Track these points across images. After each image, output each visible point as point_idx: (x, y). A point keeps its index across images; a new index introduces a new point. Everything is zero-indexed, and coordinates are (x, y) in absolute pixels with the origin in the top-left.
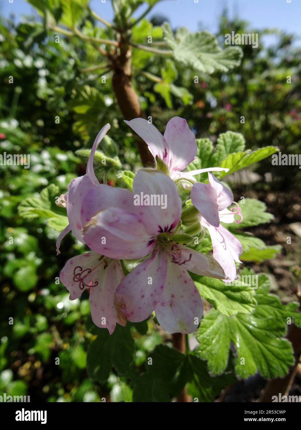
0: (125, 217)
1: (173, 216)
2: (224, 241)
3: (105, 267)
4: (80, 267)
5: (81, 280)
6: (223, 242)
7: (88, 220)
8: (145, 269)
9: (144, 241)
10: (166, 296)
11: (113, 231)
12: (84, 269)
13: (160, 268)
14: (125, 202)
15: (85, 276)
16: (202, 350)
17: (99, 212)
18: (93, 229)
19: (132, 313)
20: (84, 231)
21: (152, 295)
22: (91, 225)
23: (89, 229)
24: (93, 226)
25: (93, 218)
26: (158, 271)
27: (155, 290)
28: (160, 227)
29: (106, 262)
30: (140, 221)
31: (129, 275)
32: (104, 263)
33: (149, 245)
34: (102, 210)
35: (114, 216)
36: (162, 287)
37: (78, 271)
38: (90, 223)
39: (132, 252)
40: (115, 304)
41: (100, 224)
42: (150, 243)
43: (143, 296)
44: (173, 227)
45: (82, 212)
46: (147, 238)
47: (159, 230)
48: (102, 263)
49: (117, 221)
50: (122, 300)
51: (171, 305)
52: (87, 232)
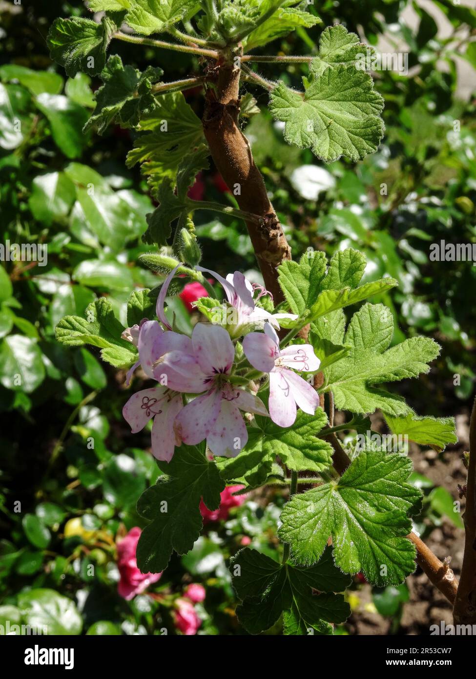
0: (186, 359)
1: (226, 360)
2: (288, 388)
3: (169, 401)
4: (147, 397)
5: (148, 407)
6: (286, 389)
7: (157, 359)
8: (200, 402)
9: (201, 379)
10: (218, 428)
11: (176, 369)
12: (150, 399)
13: (215, 404)
14: (186, 347)
15: (152, 405)
16: (286, 532)
17: (166, 353)
18: (161, 366)
19: (187, 437)
20: (154, 367)
21: (205, 425)
22: (159, 362)
23: (158, 366)
24: (161, 364)
25: (161, 357)
26: (213, 406)
27: (209, 421)
28: (214, 368)
29: (170, 397)
30: (197, 362)
31: (186, 406)
32: (168, 397)
33: (205, 383)
34: (167, 351)
35: (176, 357)
36: (215, 420)
37: (146, 401)
38: (159, 361)
39: (190, 387)
40: (174, 428)
41: (166, 362)
42: (207, 381)
43: (197, 424)
44: (227, 370)
45: (153, 352)
46: (204, 377)
47: (214, 370)
48: (166, 396)
49: (179, 361)
50: (180, 424)
51: (222, 436)
52: (156, 368)
